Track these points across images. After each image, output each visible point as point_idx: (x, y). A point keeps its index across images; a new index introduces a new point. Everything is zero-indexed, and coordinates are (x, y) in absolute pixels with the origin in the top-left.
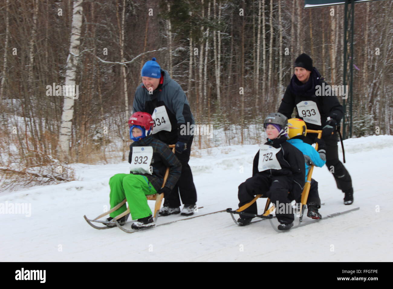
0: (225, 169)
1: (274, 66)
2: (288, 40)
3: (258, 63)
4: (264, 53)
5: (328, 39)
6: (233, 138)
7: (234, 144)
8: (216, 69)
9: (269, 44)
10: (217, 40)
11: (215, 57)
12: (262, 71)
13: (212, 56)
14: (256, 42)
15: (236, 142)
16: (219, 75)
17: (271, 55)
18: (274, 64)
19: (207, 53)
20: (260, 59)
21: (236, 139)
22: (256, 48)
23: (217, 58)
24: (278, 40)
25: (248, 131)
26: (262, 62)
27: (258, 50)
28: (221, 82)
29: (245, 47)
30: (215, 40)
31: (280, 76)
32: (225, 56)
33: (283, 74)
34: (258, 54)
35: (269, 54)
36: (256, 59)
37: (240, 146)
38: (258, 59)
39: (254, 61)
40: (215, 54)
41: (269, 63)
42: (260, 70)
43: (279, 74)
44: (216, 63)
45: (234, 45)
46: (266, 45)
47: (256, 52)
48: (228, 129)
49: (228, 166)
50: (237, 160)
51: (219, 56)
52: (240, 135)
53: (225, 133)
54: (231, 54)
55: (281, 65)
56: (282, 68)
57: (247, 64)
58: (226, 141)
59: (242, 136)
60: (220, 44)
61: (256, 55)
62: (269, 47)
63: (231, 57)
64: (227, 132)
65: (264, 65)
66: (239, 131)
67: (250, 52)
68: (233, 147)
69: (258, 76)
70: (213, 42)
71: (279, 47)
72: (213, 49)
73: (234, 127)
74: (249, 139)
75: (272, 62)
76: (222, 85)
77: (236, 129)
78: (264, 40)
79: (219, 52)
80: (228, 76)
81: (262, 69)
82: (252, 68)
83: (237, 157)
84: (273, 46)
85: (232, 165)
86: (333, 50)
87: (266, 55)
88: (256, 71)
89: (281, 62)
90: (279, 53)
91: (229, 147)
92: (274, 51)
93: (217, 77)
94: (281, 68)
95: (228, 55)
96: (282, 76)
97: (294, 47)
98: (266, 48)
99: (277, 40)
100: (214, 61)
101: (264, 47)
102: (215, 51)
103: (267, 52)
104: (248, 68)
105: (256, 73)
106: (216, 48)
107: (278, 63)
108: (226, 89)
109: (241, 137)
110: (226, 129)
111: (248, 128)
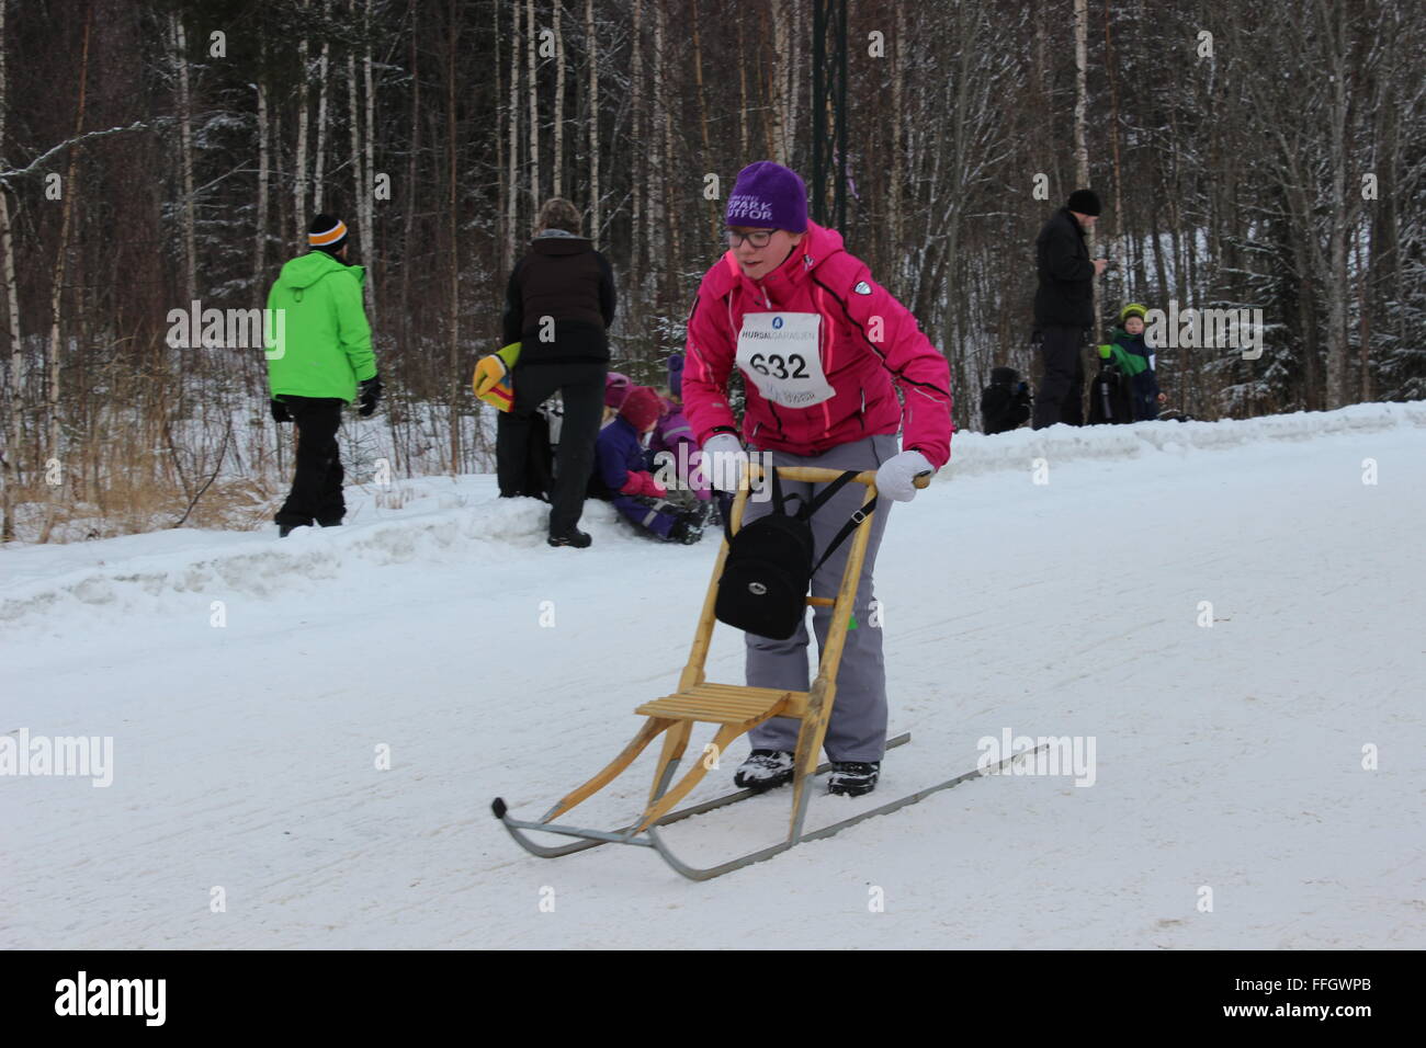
0: (386, 563)
1: (574, 187)
2: (620, 92)
3: (513, 174)
4: (534, 138)
5: (761, 89)
6: (420, 452)
7: (426, 471)
8: (359, 198)
9: (554, 106)
10: (361, 91)
11: (355, 153)
12: (530, 204)
13: (345, 151)
14: (506, 99)
15: (433, 466)
16: (369, 222)
17: (558, 148)
18: (574, 179)
19: (321, 140)
20: (519, 161)
21: (433, 454)
22: (507, 121)
23: (363, 158)
24: (587, 93)
25: (478, 425)
26: (529, 170)
27: (513, 129)
28: (377, 244)
29: (460, 117)
30: (353, 92)
31: (595, 224)
32: (391, 148)
33: (605, 214)
34: (514, 141)
35: (554, 142)
36: (507, 160)
37: (445, 479)
38: (514, 159)
39: (500, 166)
40: (355, 141)
41: (553, 174)
42: (519, 201)
43: (590, 214)
44: (357, 174)
45: (422, 111)
46: (541, 109)
47: (506, 134)
48: (403, 417)
49: (395, 551)
50: (431, 528)
51: (370, 151)
52: (448, 438)
53: (394, 434)
54: (415, 145)
55: (595, 183)
56: (600, 195)
57: (474, 180)
58: (398, 464)
59: (455, 444)
60: (370, 104)
61: (507, 146)
62: (553, 117)
63: (414, 152)
64: (402, 429)
65: (535, 182)
66: (443, 426)
67: (485, 137)
68: (419, 483)
69: (513, 225)
70: (347, 96)
71: (589, 115)
72: (348, 122)
73: (424, 409)
74: (481, 455)
75: (563, 171)
76: (380, 256)
77: (433, 418)
78: (533, 91)
79: (370, 134)
80: (402, 224)
81: (528, 196)
82: (493, 194)
83: (428, 521)
84: (567, 114)
85: (410, 549)
86: (777, 130)
87: (542, 145)
88: (507, 203)
89: (595, 171)
90: (588, 138)
91: (405, 483)
92: (569, 131)
93: (361, 226)
94: (595, 192)
95: (403, 147)
96: (602, 222)
97: (642, 116)
98: (540, 121)
99: (580, 90)
100: (350, 168)
101: (534, 117)
102: (353, 130)
103: (546, 134)
104: (476, 193)
105: (506, 211)
106: (358, 121)
107: (587, 173)
108: (397, 271)
109: (448, 447)
110: (394, 420)
111: (476, 414)
